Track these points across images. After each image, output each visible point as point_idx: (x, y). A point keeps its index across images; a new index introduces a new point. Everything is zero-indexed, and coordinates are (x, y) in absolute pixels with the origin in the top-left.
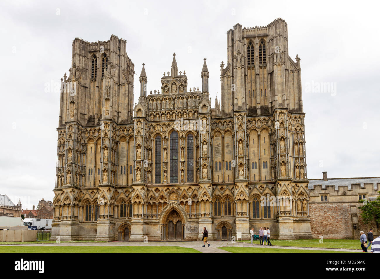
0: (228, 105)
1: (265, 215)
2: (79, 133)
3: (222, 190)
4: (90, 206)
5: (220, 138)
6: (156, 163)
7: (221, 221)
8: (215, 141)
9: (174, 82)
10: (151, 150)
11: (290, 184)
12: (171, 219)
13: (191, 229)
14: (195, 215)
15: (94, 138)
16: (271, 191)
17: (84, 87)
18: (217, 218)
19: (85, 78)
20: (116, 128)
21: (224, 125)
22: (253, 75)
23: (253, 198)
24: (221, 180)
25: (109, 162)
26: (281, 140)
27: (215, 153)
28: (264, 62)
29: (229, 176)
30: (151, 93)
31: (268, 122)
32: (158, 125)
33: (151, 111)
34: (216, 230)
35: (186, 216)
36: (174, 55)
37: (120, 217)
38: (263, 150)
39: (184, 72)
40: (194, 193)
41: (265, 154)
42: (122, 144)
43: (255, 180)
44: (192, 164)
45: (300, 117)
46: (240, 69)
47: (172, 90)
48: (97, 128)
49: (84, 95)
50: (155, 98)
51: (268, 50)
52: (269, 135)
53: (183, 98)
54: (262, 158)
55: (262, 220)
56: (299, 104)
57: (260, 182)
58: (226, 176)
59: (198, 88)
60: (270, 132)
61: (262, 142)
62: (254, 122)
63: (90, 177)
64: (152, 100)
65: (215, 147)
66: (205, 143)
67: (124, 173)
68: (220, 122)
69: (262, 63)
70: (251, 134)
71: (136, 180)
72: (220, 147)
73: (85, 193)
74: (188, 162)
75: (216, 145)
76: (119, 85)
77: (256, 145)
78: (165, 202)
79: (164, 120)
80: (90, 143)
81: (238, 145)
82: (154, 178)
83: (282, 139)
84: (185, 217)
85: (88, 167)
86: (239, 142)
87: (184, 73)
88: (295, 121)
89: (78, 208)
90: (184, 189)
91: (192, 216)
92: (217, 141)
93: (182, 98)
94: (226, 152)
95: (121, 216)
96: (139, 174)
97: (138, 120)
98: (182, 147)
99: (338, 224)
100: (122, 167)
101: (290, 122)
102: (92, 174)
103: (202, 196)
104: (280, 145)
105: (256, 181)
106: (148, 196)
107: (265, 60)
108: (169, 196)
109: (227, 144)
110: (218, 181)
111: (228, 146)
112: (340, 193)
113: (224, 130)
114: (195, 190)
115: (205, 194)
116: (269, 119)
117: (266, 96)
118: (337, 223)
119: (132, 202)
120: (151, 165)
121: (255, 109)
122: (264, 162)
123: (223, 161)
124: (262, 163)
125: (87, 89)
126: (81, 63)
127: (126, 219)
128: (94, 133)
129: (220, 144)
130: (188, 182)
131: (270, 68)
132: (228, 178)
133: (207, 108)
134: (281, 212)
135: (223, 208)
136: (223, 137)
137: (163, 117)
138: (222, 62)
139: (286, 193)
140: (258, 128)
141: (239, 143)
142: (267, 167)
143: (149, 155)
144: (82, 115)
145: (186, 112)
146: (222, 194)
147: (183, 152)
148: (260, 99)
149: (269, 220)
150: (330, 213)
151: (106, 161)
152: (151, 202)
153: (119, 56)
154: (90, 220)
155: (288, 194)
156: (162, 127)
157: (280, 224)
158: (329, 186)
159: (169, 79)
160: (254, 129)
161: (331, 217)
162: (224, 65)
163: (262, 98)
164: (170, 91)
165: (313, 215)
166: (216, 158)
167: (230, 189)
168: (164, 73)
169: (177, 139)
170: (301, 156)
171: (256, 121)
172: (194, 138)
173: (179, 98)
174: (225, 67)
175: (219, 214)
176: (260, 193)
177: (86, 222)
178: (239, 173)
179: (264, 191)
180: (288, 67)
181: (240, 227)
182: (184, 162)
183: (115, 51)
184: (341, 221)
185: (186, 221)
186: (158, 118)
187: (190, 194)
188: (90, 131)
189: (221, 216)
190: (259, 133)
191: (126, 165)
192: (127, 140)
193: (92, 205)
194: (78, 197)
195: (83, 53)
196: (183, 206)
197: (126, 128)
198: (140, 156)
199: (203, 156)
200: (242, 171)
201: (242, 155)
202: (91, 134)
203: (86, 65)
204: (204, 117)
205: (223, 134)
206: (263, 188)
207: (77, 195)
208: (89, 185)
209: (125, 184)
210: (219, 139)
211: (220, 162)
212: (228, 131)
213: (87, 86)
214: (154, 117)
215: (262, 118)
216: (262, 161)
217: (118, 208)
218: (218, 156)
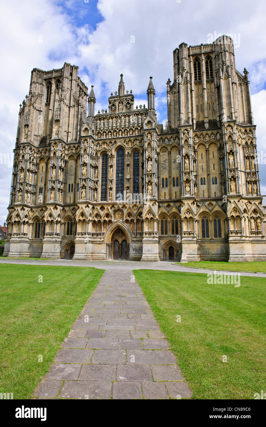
0: (175, 120)
1: (215, 234)
2: (32, 153)
3: (169, 207)
4: (39, 224)
5: (166, 153)
6: (102, 181)
7: (167, 241)
8: (162, 157)
9: (121, 101)
10: (98, 168)
11: (240, 201)
12: (116, 237)
13: (135, 248)
14: (140, 234)
15: (45, 158)
16: (221, 208)
17: (38, 111)
18: (163, 237)
19: (40, 103)
20: (65, 147)
21: (170, 140)
22: (200, 90)
23: (202, 216)
24: (167, 198)
25: (56, 180)
26: (229, 154)
27: (162, 169)
28: (211, 77)
29: (176, 192)
30: (99, 113)
31: (216, 136)
32: (104, 143)
33: (99, 129)
34: (162, 251)
35: (131, 235)
36: (122, 76)
37: (67, 235)
38: (213, 165)
39: (131, 90)
40: (140, 211)
41: (214, 170)
42: (71, 162)
43: (204, 197)
44: (138, 181)
45: (250, 130)
46: (185, 85)
47: (119, 109)
48: (48, 148)
49: (38, 118)
50: (102, 117)
51: (215, 65)
52: (218, 149)
54: (211, 173)
55: (212, 240)
56: (249, 117)
57: (210, 199)
58: (173, 193)
59: (144, 105)
60: (219, 146)
61: (211, 156)
62: (201, 136)
63: (40, 195)
64: (99, 119)
65: (161, 163)
66: (150, 159)
67: (72, 191)
68: (166, 137)
69: (209, 78)
70: (199, 149)
71: (81, 198)
72: (167, 162)
73: (35, 211)
74: (134, 179)
75: (163, 161)
76: (69, 107)
77: (204, 159)
78: (110, 220)
79: (110, 138)
80: (42, 162)
81: (184, 160)
82: (100, 196)
83: (231, 153)
84: (129, 235)
85: (39, 185)
86: (185, 157)
87: (131, 92)
88: (246, 134)
89: (28, 225)
90: (129, 207)
91: (137, 235)
92: (164, 157)
93: (128, 115)
94: (173, 168)
96: (84, 192)
97: (84, 139)
98: (128, 164)
101: (239, 135)
102: (42, 193)
103: (146, 214)
104: (229, 159)
105: (204, 198)
106: (93, 214)
107: (212, 75)
108: (114, 214)
109: (174, 159)
110: (165, 199)
111: (175, 162)
113: (171, 145)
114: (140, 207)
115: (149, 211)
116: (218, 133)
117: (214, 110)
119: (77, 220)
120: (97, 183)
121: (203, 123)
122: (213, 178)
123: (170, 177)
124: (211, 178)
125: (41, 112)
126: (37, 89)
127: (72, 237)
128: (45, 152)
129: (166, 160)
131: (217, 82)
132: (175, 195)
133: (152, 124)
134: (231, 231)
135: (170, 226)
136: (170, 153)
137: (110, 135)
138: (169, 80)
139: (236, 210)
140: (206, 142)
142: (216, 183)
143: (95, 172)
144: (35, 136)
145: (132, 129)
146: (169, 212)
147: (128, 169)
148: (208, 113)
149: (219, 240)
151: (53, 179)
152: (96, 220)
153: (71, 80)
154: (39, 237)
155: (238, 211)
156: (109, 145)
157: (230, 245)
159: (116, 99)
160: (201, 144)
162: (171, 82)
163: (210, 112)
164: (117, 110)
166: (162, 174)
167: (177, 206)
168: (112, 93)
169: (123, 156)
171: (204, 135)
172: (140, 154)
173: (126, 116)
174: (171, 84)
175: (166, 233)
176: (209, 210)
177: (36, 239)
178: (185, 190)
179: (213, 209)
180: (236, 81)
181: (186, 248)
182: (130, 179)
183: (67, 77)
185: (130, 241)
186: (104, 136)
187: (135, 212)
188: (42, 151)
189: (167, 235)
190: (207, 147)
191: (73, 183)
192: (76, 158)
193: (41, 223)
194: (28, 215)
195: (39, 81)
196: (129, 224)
197: (74, 147)
198: (86, 173)
199: (148, 172)
200: (189, 188)
201: (189, 170)
202: (43, 154)
203: (42, 91)
204: (149, 133)
205: (169, 150)
206: (212, 205)
207: (27, 213)
208: (39, 203)
209: (72, 202)
210: (166, 155)
211: (166, 179)
212: (175, 146)
213: (41, 110)
214: (101, 136)
215: (210, 132)
216: (211, 176)
217: (65, 225)
218: (164, 172)
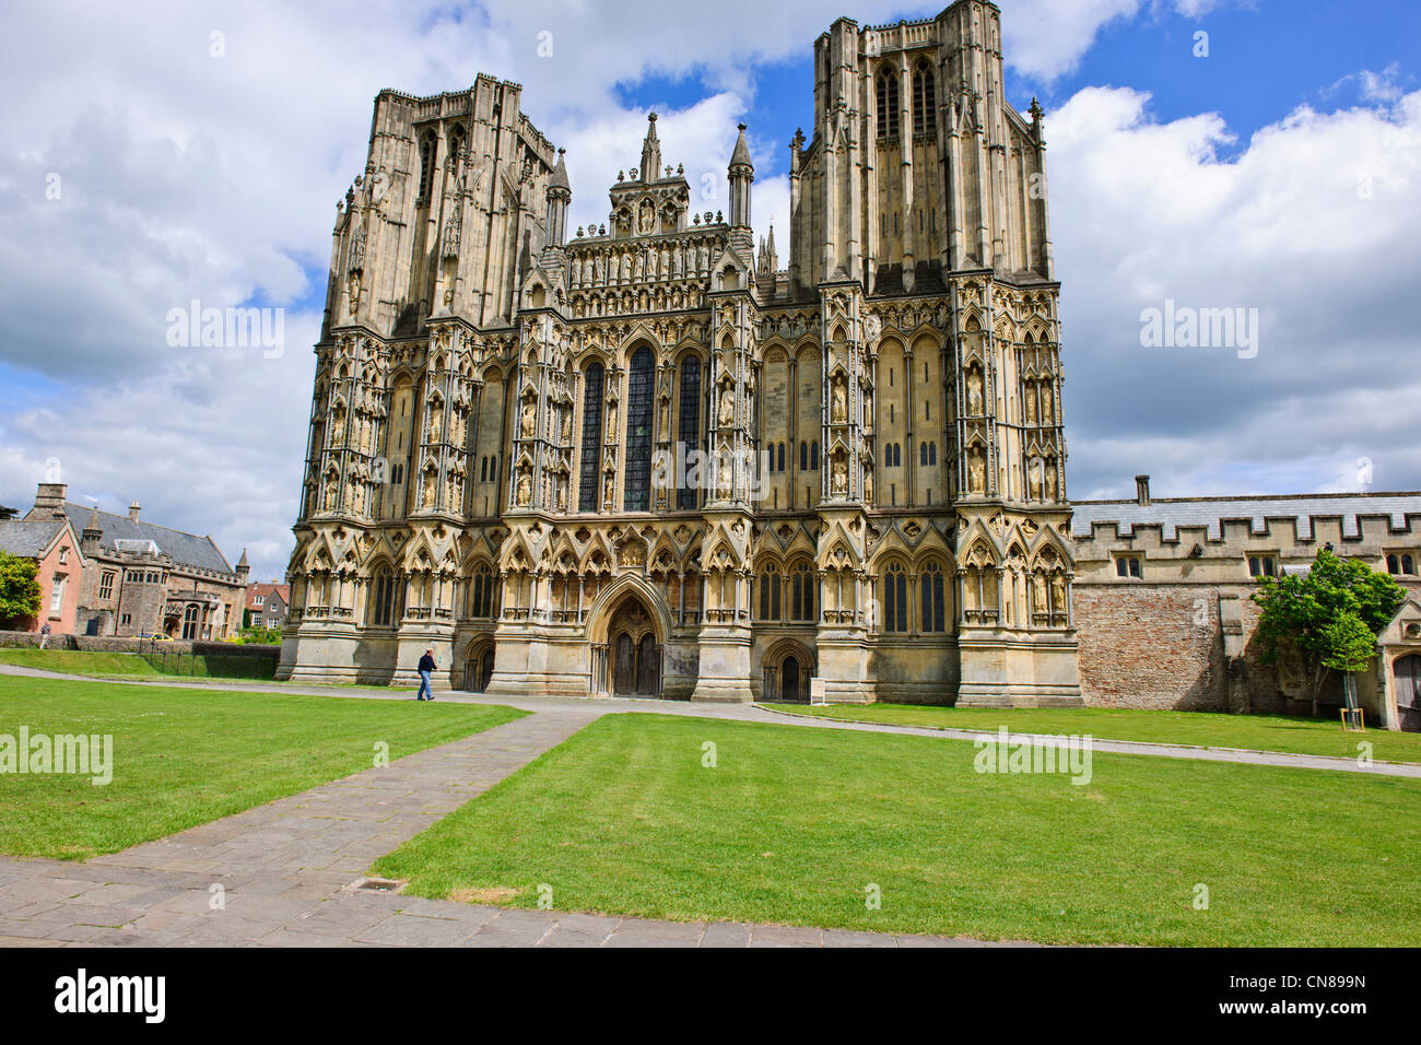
0: (812, 261)
1: (924, 622)
2: (371, 357)
3: (785, 536)
4: (390, 579)
5: (784, 366)
6: (585, 450)
7: (778, 638)
8: (767, 378)
9: (649, 199)
10: (572, 408)
11: (998, 520)
12: (624, 625)
13: (680, 661)
14: (696, 618)
15: (412, 372)
16: (942, 539)
17: (394, 223)
18: (766, 627)
19: (400, 199)
20: (472, 342)
21: (796, 325)
22: (893, 169)
23: (885, 564)
24: (783, 505)
25: (444, 446)
26: (969, 372)
27: (767, 414)
28: (927, 127)
29: (808, 488)
30: (580, 234)
31: (938, 314)
32: (593, 329)
33: (577, 287)
34: (762, 669)
35: (668, 620)
36: (653, 118)
37: (473, 616)
38: (923, 406)
39: (681, 166)
40: (694, 545)
41: (927, 419)
42: (490, 388)
43: (893, 503)
45: (1041, 298)
46: (843, 153)
47: (640, 224)
48: (421, 344)
49: (393, 248)
50: (589, 249)
51: (940, 89)
52: (940, 357)
53: (671, 247)
54: (917, 432)
55: (915, 639)
56: (1041, 254)
57: (911, 509)
58: (801, 489)
59: (720, 213)
60: (940, 345)
61: (920, 377)
62: (892, 314)
63: (395, 490)
64: (580, 254)
65: (768, 395)
66: (728, 384)
67: (492, 479)
68: (784, 316)
69: (922, 128)
70: (884, 353)
71: (518, 503)
72: (783, 394)
73: (377, 539)
75: (772, 389)
76: (490, 215)
77: (899, 387)
78: (605, 571)
79: (611, 314)
80: (401, 387)
81: (833, 390)
82: (576, 495)
83: (975, 370)
84: (663, 620)
85: (391, 459)
86: (834, 380)
87: (680, 171)
88: (1028, 309)
89: (355, 583)
90: (665, 532)
91: (687, 621)
92: (774, 376)
93: (668, 245)
94: (803, 412)
95: (476, 614)
96: (526, 482)
97: (531, 317)
98: (664, 398)
99: (1174, 657)
100: (485, 459)
101: (1006, 313)
102: (400, 482)
103: (713, 555)
104: (968, 390)
105: (896, 507)
106: (554, 551)
107: (933, 119)
108: (619, 553)
109: (807, 385)
110: (775, 507)
111: (807, 393)
112: (1182, 551)
113: (798, 340)
114: (697, 534)
115: (722, 548)
116: (942, 303)
117: (934, 231)
118: (1172, 653)
119: (503, 570)
120: (568, 456)
121: (899, 269)
122: (924, 444)
123: (792, 440)
124: (919, 447)
125: (403, 228)
126: (391, 156)
127: (487, 621)
128: (413, 356)
129: (782, 385)
130: (678, 508)
131: (944, 143)
132: (805, 495)
133: (738, 276)
134: (967, 611)
135: (787, 593)
136: (794, 365)
137: (611, 307)
138: (799, 132)
139: (983, 547)
140: (904, 333)
141: (835, 385)
142: (933, 462)
143: (563, 422)
144: (382, 305)
145: (680, 289)
146: (784, 549)
147: (665, 414)
148: (915, 241)
149: (938, 640)
150: (1148, 619)
151: (435, 442)
152: (564, 570)
153: (498, 130)
154: (386, 622)
155: (990, 551)
156: (607, 337)
157: (963, 654)
158: (1142, 527)
159: (633, 192)
160: (890, 338)
161: (1153, 631)
163: (924, 236)
164: (636, 227)
165: (1088, 624)
166: (768, 430)
167: (812, 532)
168: (621, 173)
169: (649, 371)
170: (1048, 423)
171: (900, 310)
172: (702, 368)
173: (662, 246)
174: (806, 146)
176: (908, 546)
177: (378, 627)
178: (832, 482)
179: (918, 543)
180: (1004, 139)
181: (831, 661)
182: (669, 443)
183: (486, 118)
184: (1184, 648)
185: (666, 637)
186: (595, 308)
187: (682, 547)
188: (402, 351)
189: (778, 622)
190: (908, 349)
191: (497, 455)
192: (504, 376)
193: (395, 576)
194: (355, 550)
195: (398, 131)
196: (662, 585)
197: (502, 340)
198: (532, 426)
199: (721, 426)
200: (844, 476)
201: (844, 422)
202: (405, 360)
203: (406, 161)
204: (728, 303)
205: (792, 356)
206: (919, 529)
207: (353, 545)
208: (391, 516)
209: (490, 513)
210: (780, 371)
211: (782, 445)
212: (808, 344)
213: (404, 221)
214: (584, 307)
215: (916, 302)
216: (919, 441)
217: (467, 586)
218: (775, 423)
